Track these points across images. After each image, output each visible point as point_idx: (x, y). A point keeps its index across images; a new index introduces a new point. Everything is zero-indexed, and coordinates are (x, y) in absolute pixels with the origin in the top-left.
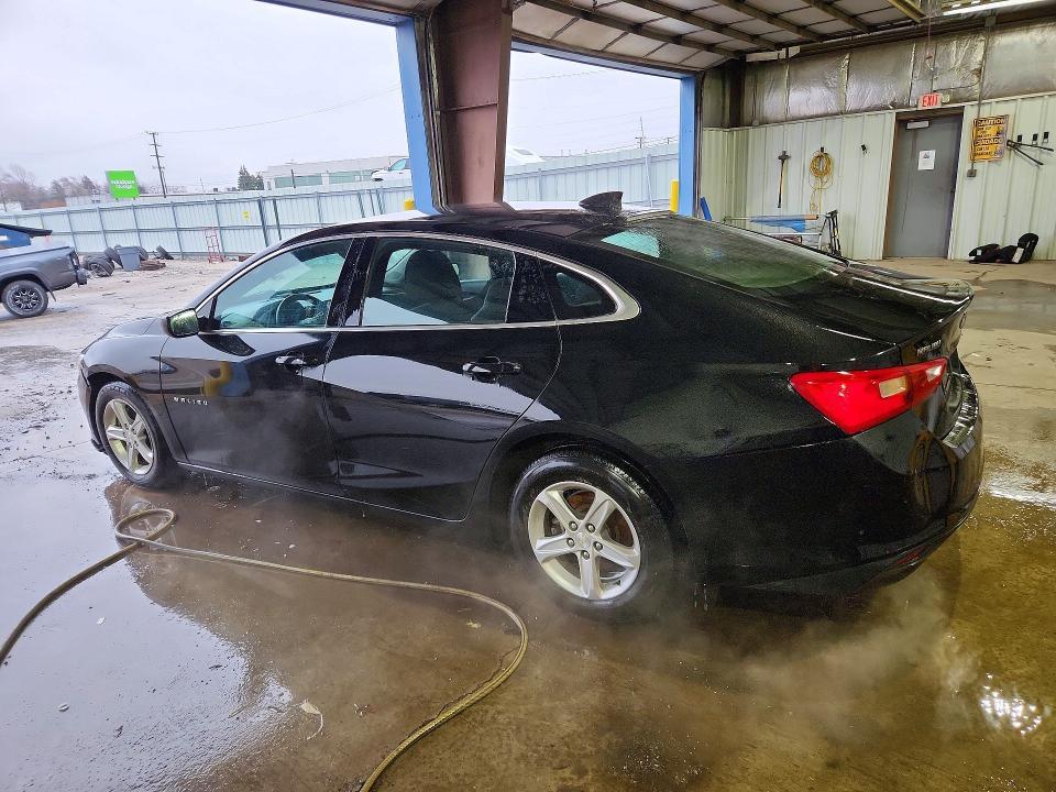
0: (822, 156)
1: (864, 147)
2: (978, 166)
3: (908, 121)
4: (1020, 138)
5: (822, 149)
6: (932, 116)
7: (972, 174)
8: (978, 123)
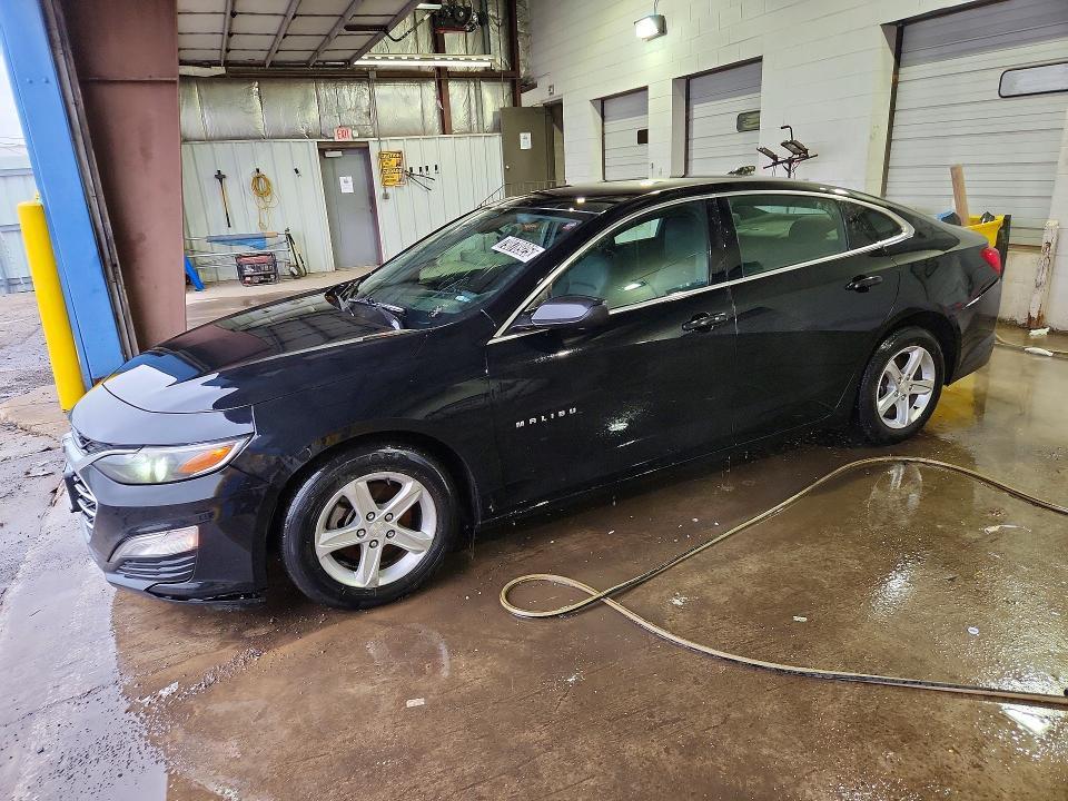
0: (258, 177)
1: (297, 171)
2: (389, 190)
3: (326, 150)
4: (411, 169)
5: (258, 170)
6: (344, 147)
7: (386, 197)
8: (381, 154)
